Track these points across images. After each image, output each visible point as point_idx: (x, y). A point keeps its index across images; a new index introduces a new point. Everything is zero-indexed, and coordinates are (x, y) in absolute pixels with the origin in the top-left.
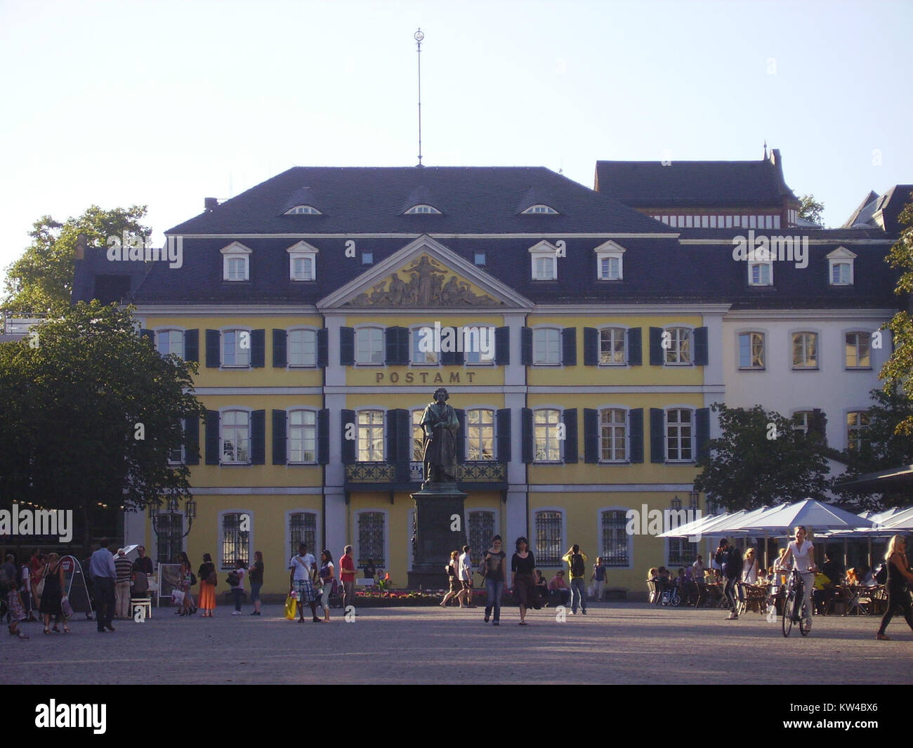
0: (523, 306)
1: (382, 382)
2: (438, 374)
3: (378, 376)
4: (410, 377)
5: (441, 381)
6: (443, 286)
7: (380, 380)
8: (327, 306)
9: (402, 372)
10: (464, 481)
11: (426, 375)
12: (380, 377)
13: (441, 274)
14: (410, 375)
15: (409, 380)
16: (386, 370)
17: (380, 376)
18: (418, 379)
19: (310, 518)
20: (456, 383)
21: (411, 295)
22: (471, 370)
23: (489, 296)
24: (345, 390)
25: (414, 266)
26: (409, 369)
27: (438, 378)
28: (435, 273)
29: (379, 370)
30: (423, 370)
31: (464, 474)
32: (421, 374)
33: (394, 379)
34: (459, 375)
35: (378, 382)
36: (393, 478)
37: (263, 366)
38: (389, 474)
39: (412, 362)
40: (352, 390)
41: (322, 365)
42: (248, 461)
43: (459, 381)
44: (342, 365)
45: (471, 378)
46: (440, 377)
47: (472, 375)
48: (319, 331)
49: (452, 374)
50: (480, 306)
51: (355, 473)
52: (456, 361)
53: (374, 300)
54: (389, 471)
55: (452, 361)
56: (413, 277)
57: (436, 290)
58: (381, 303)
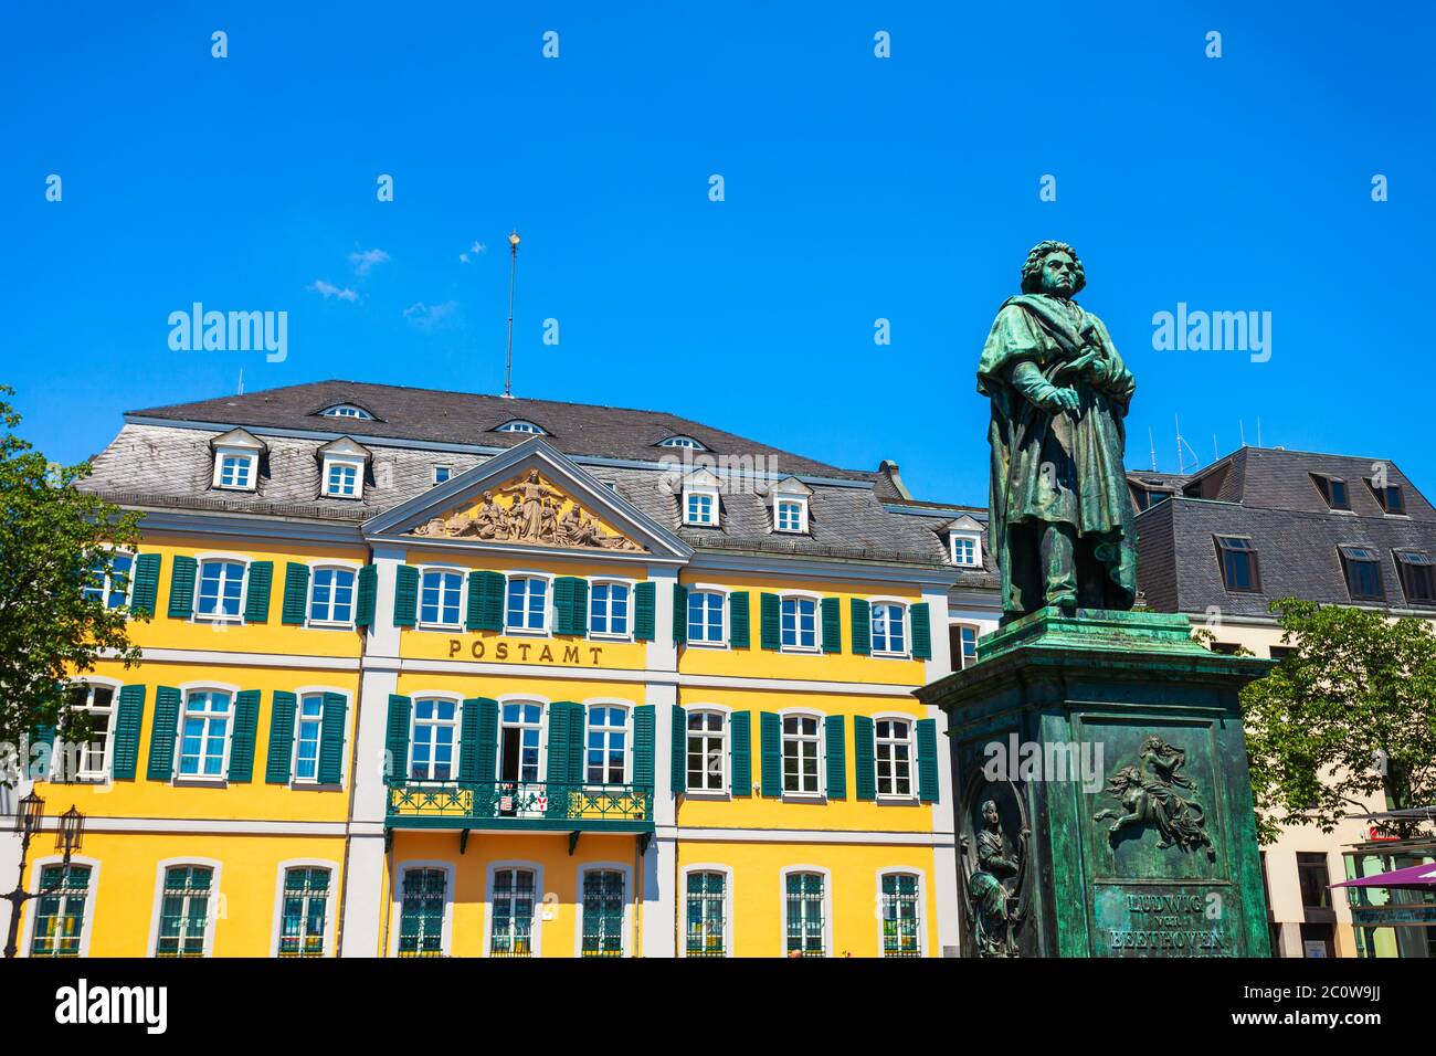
0: (679, 554)
1: (458, 655)
2: (546, 648)
3: (452, 646)
4: (502, 650)
5: (551, 660)
6: (559, 518)
7: (455, 653)
8: (376, 532)
9: (491, 643)
10: (584, 816)
11: (527, 648)
12: (455, 647)
14: (502, 647)
15: (501, 654)
16: (468, 638)
18: (514, 654)
19: (320, 876)
20: (573, 664)
21: (510, 525)
22: (597, 644)
23: (626, 537)
24: (396, 664)
26: (502, 638)
27: (546, 654)
28: (548, 497)
29: (455, 636)
30: (525, 640)
31: (584, 804)
32: (520, 646)
33: (478, 651)
34: (579, 651)
35: (451, 655)
36: (468, 808)
37: (265, 621)
38: (462, 802)
39: (507, 628)
40: (407, 665)
41: (363, 623)
42: (223, 776)
43: (577, 661)
44: (396, 625)
45: (596, 657)
46: (549, 653)
47: (599, 653)
48: (361, 570)
49: (568, 650)
50: (612, 549)
51: (406, 799)
52: (574, 630)
53: (453, 529)
54: (463, 796)
55: (571, 630)
56: (516, 500)
57: (547, 521)
58: (463, 534)
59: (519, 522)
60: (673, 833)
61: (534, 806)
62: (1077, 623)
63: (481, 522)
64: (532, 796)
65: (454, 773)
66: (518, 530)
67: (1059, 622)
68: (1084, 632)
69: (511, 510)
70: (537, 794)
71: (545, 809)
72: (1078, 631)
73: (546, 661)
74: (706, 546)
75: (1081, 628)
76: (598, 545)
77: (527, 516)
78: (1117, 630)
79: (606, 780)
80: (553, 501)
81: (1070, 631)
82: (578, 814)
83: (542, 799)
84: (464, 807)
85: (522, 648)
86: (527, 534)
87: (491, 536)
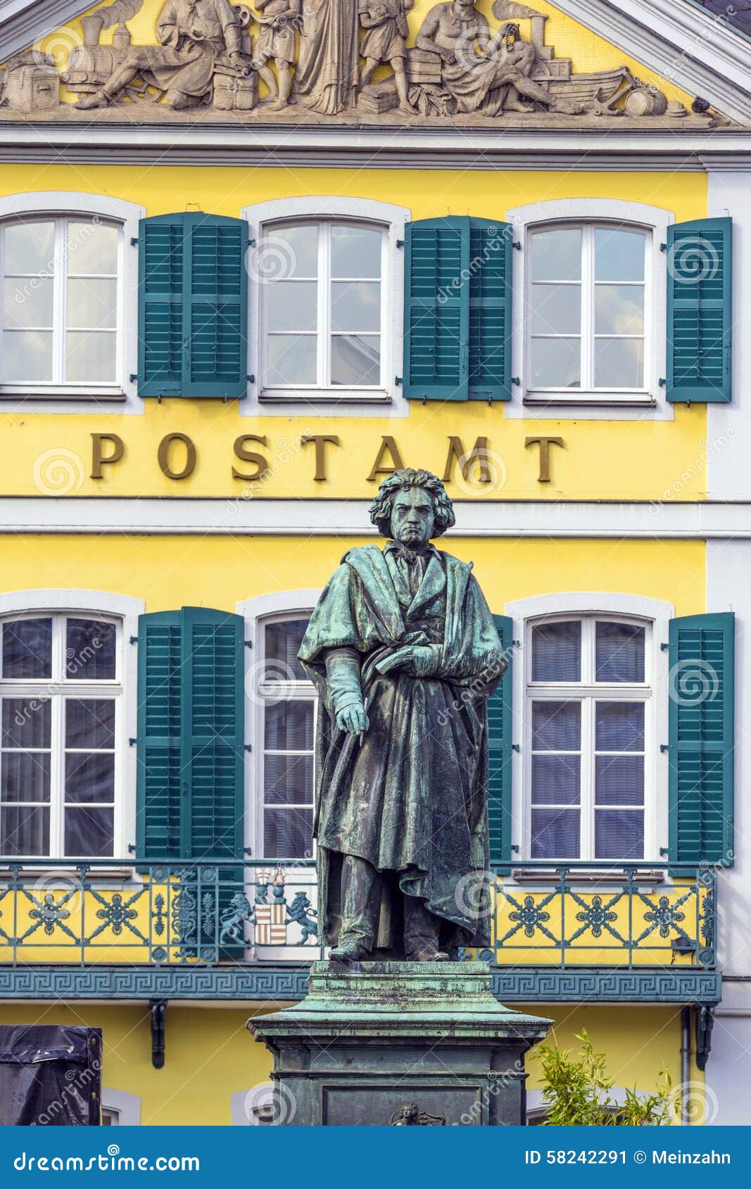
1: (116, 481)
2: (389, 444)
3: (97, 451)
6: (415, 22)
7: (107, 470)
10: (504, 957)
11: (329, 447)
12: (106, 452)
14: (251, 447)
15: (250, 469)
16: (139, 422)
17: (108, 450)
18: (289, 467)
21: (259, 60)
22: (546, 424)
23: (638, 71)
26: (251, 418)
27: (387, 463)
29: (106, 421)
30: (320, 423)
32: (306, 441)
33: (178, 462)
34: (491, 447)
35: (97, 478)
36: (161, 939)
38: (142, 922)
39: (264, 387)
45: (545, 466)
47: (554, 450)
49: (455, 447)
50: (591, 120)
52: (472, 382)
53: (83, 83)
54: (142, 907)
55: (455, 382)
57: (379, 38)
58: (112, 99)
62: (347, 979)
63: (168, 55)
66: (285, 75)
67: (327, 978)
68: (356, 989)
69: (261, 9)
72: (349, 988)
75: (353, 984)
76: (544, 106)
77: (313, 28)
78: (396, 984)
81: (339, 988)
84: (146, 936)
85: (312, 448)
86: (314, 83)
87: (200, 100)
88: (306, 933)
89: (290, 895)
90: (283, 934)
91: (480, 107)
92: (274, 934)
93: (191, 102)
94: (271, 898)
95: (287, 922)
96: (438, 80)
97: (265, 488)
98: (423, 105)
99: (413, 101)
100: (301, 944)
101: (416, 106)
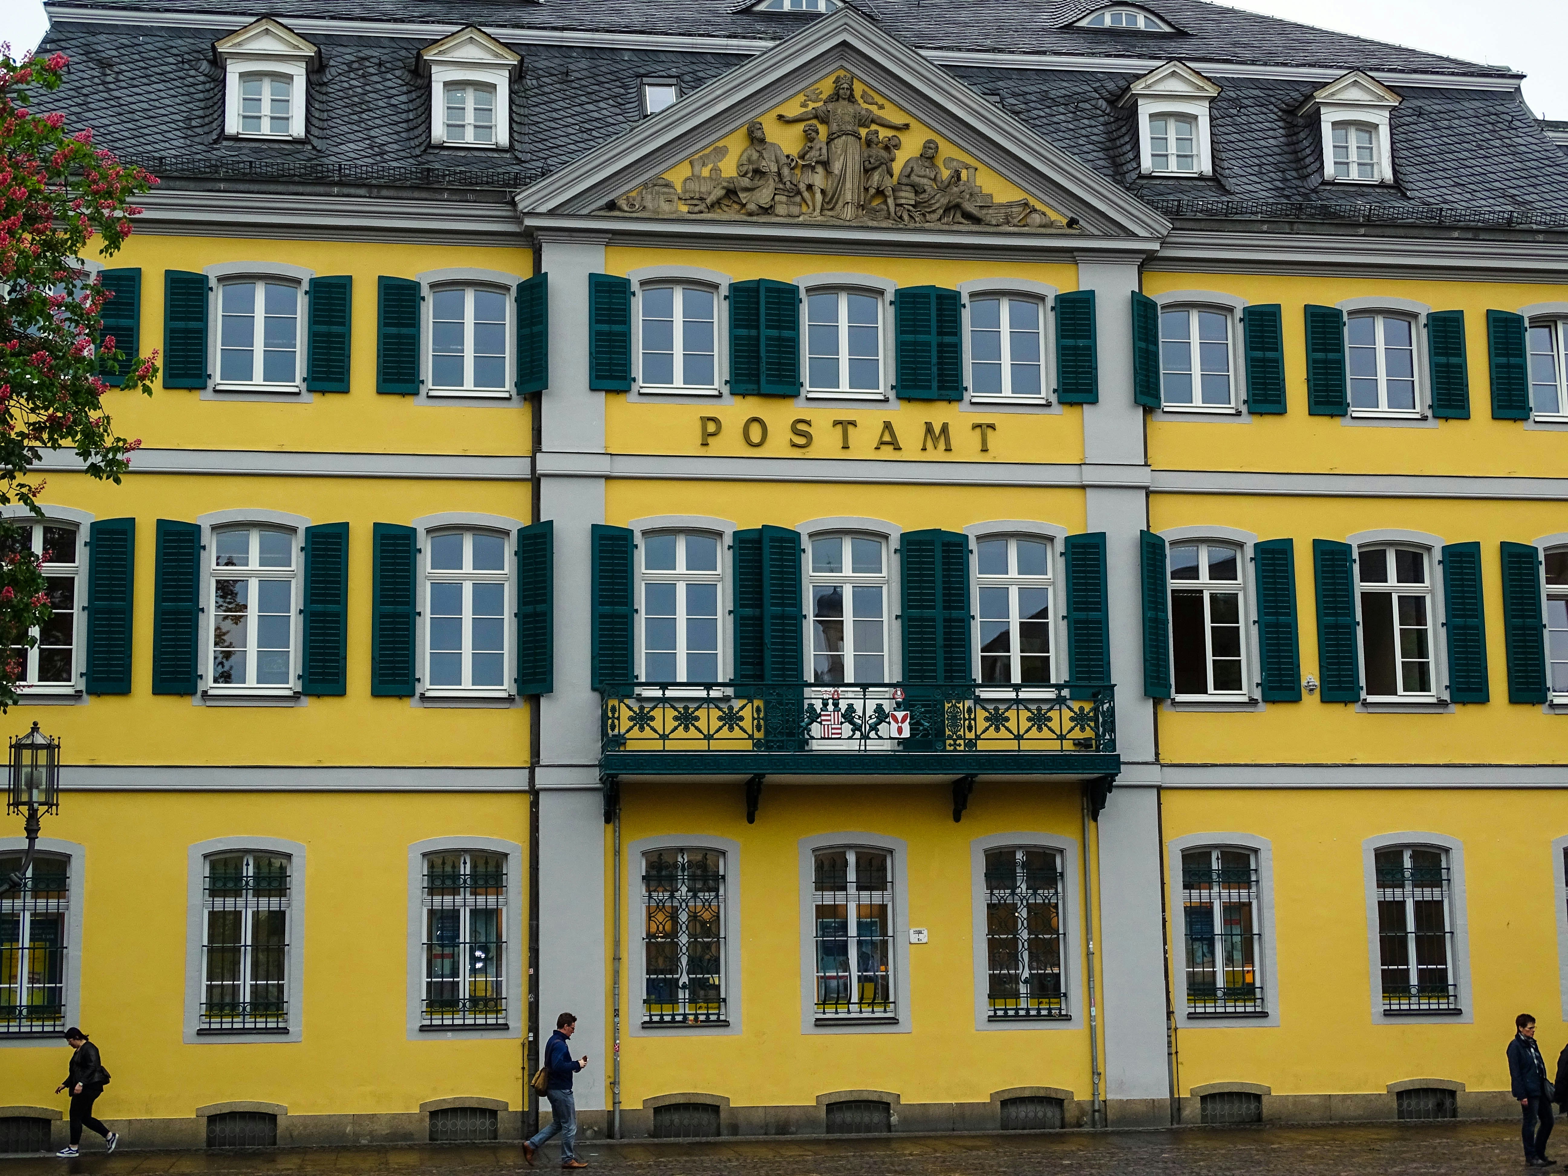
0: (1139, 230)
1: (716, 446)
2: (888, 426)
3: (704, 428)
4: (801, 433)
5: (898, 450)
6: (897, 167)
7: (710, 440)
8: (543, 209)
9: (778, 416)
10: (981, 745)
11: (850, 428)
12: (711, 430)
13: (890, 133)
14: (801, 427)
15: (801, 441)
16: (734, 411)
17: (711, 427)
18: (826, 440)
19: (489, 865)
20: (939, 454)
21: (803, 187)
22: (986, 415)
23: (1032, 201)
24: (601, 466)
25: (811, 105)
26: (800, 409)
27: (887, 438)
28: (874, 127)
29: (709, 410)
31: (982, 724)
32: (836, 423)
33: (755, 434)
34: (951, 429)
35: (705, 444)
36: (757, 735)
37: (345, 390)
38: (747, 724)
39: (808, 389)
40: (622, 467)
41: (533, 388)
42: (293, 684)
43: (948, 450)
44: (593, 389)
45: (984, 442)
46: (892, 434)
47: (989, 432)
48: (521, 287)
49: (929, 428)
50: (1009, 228)
51: (642, 719)
52: (940, 388)
53: (692, 198)
54: (747, 713)
55: (929, 388)
56: (809, 136)
57: (876, 176)
58: (711, 207)
59: (818, 179)
60: (1154, 775)
61: (882, 727)
63: (746, 182)
64: (879, 709)
65: (724, 670)
66: (819, 196)
69: (802, 157)
70: (887, 706)
71: (906, 734)
73: (887, 452)
74: (1190, 215)
76: (977, 220)
77: (837, 167)
79: (1016, 677)
80: (884, 133)
82: (971, 744)
83: (900, 715)
84: (750, 733)
85: (839, 428)
86: (837, 202)
87: (767, 210)
88: (853, 731)
89: (843, 705)
90: (839, 731)
91: (940, 219)
92: (834, 731)
93: (760, 211)
94: (831, 707)
95: (842, 723)
96: (913, 202)
97: (811, 453)
98: (906, 217)
99: (899, 214)
100: (850, 738)
101: (901, 217)
